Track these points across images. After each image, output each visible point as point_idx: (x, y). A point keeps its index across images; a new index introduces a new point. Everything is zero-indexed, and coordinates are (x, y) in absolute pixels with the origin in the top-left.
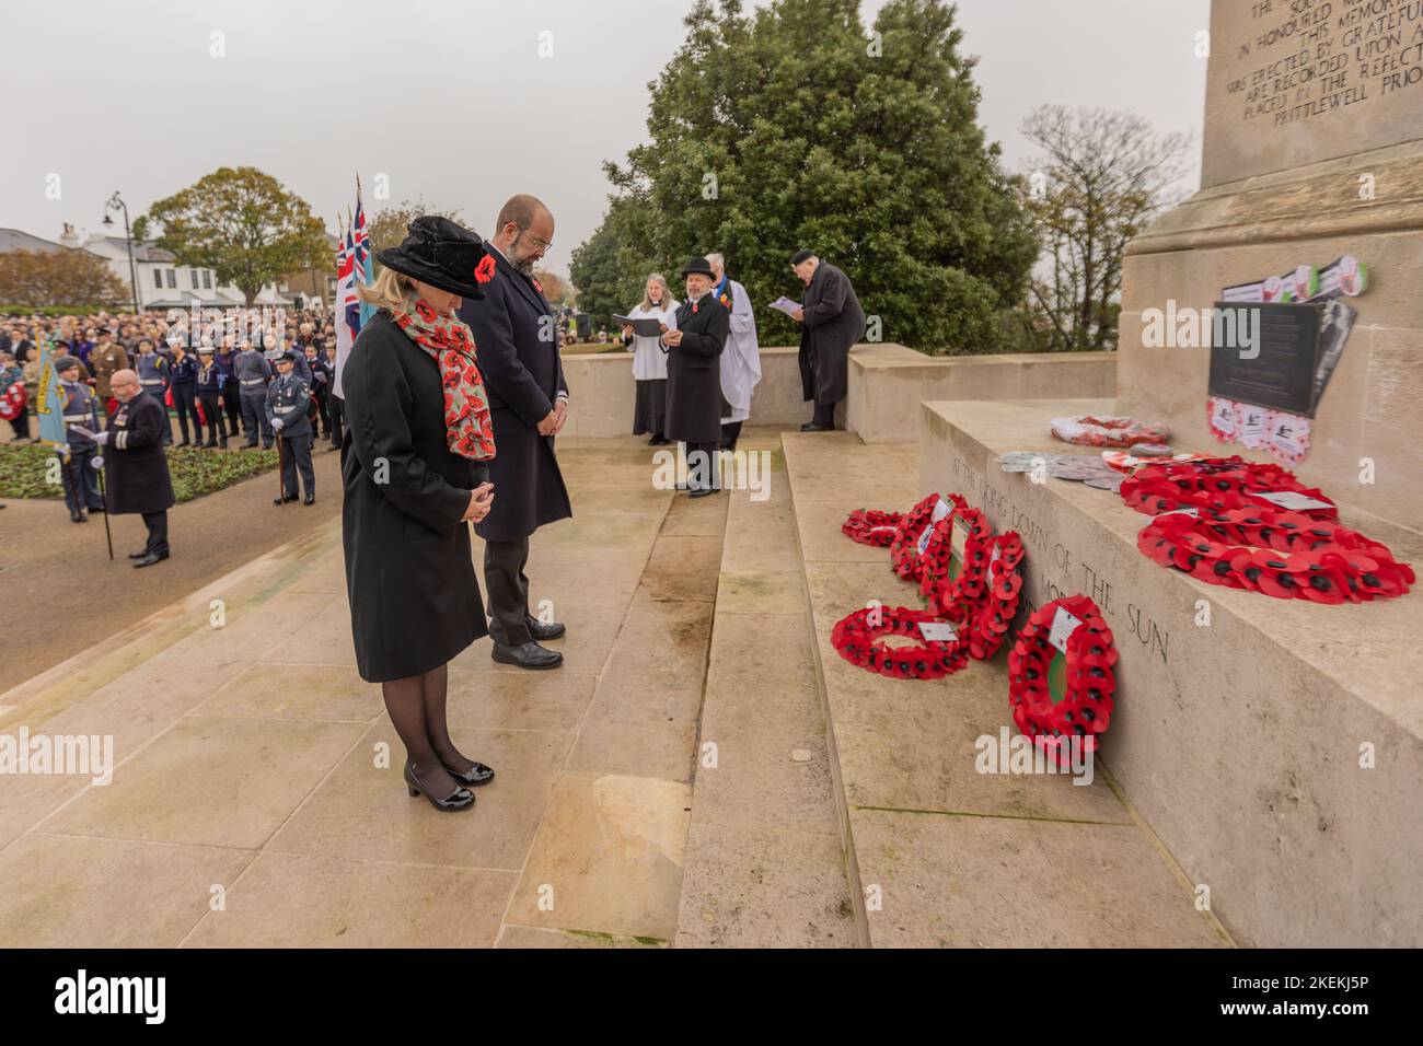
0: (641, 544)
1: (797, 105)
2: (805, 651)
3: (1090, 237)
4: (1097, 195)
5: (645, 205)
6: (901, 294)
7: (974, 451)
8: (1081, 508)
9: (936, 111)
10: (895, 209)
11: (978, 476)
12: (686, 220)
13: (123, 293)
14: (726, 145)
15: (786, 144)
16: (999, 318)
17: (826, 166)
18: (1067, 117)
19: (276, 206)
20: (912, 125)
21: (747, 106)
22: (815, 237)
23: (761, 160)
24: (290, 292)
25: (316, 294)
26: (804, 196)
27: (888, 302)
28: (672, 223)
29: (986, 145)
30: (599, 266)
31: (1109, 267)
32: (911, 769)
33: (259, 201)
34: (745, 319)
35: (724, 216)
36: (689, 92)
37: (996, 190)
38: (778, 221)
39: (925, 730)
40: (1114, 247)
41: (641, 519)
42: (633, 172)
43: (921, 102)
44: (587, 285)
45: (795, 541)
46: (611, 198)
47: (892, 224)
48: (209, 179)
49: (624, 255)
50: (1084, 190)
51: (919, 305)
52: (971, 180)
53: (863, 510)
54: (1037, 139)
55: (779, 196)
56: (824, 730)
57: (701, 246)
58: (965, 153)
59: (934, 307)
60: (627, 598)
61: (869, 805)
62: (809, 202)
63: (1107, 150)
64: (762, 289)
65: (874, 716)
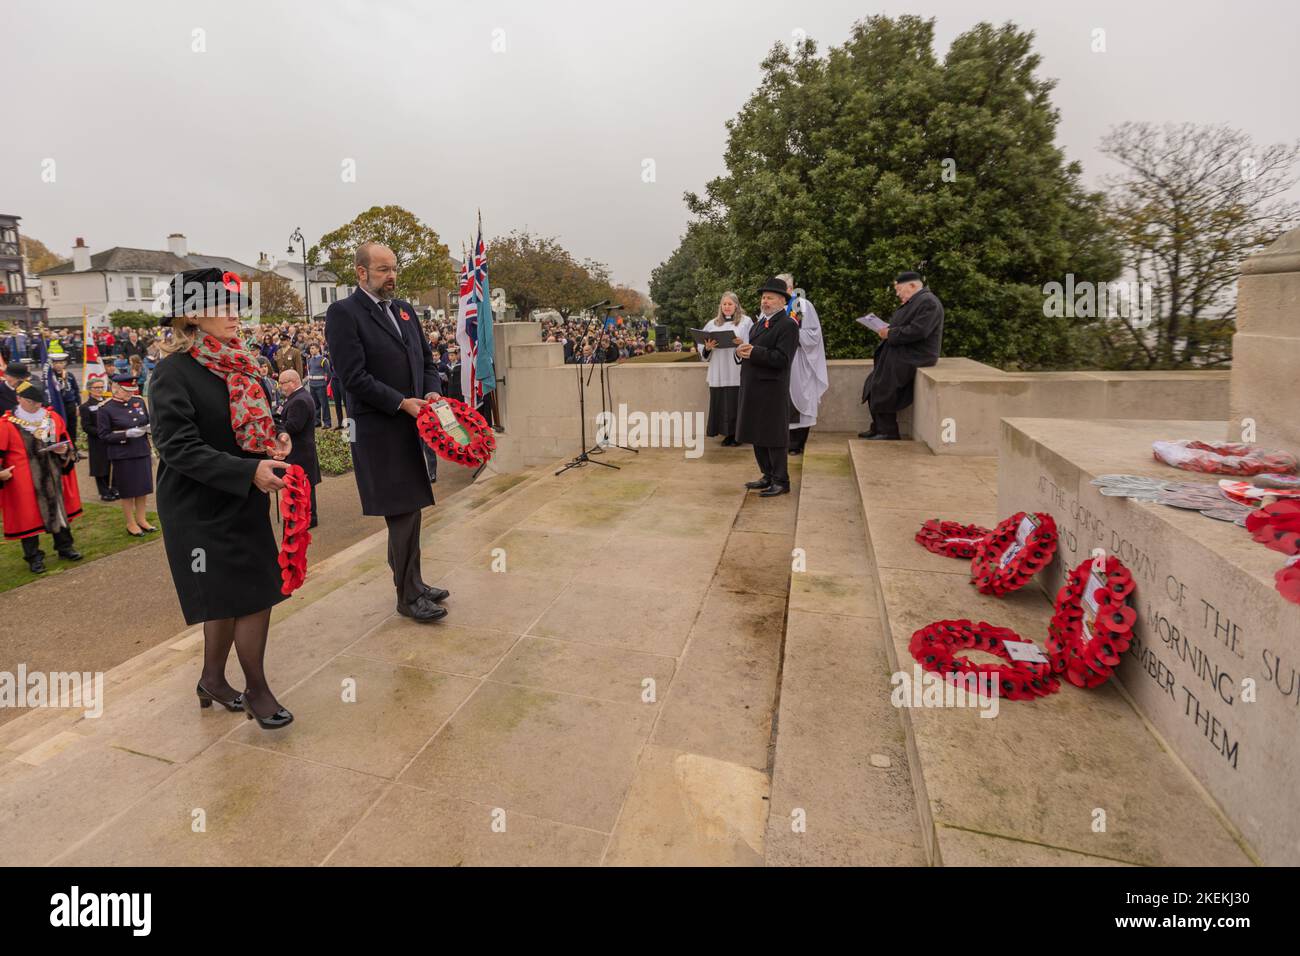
0: (717, 537)
1: (868, 135)
2: (880, 654)
3: (1178, 252)
4: (1185, 210)
5: (721, 229)
6: (971, 310)
7: (1064, 472)
8: (1201, 541)
9: (1011, 134)
10: (967, 229)
11: (1069, 497)
12: (759, 244)
13: (299, 306)
14: (798, 175)
15: (857, 171)
16: (1076, 333)
17: (896, 190)
18: (1150, 134)
19: (412, 236)
20: (986, 149)
21: (819, 139)
22: (884, 256)
23: (831, 186)
24: (420, 305)
25: (440, 308)
26: (873, 219)
27: (957, 318)
28: (747, 245)
29: (1065, 164)
30: (676, 284)
31: (1200, 282)
32: (1001, 792)
33: (400, 233)
34: (814, 333)
35: (795, 239)
36: (764, 128)
37: (1074, 207)
38: (848, 243)
39: (1015, 753)
40: (1205, 261)
41: (715, 513)
42: (710, 201)
43: (995, 126)
44: (665, 300)
45: (866, 546)
46: (691, 224)
47: (964, 243)
48: (363, 216)
49: (701, 275)
50: (1171, 206)
51: (991, 321)
52: (1048, 199)
53: (938, 520)
54: (1117, 156)
55: (849, 219)
56: (903, 739)
57: (773, 266)
58: (1044, 173)
59: (1006, 323)
60: (703, 587)
61: (958, 825)
62: (879, 224)
63: (1196, 165)
64: (830, 306)
65: (958, 731)
